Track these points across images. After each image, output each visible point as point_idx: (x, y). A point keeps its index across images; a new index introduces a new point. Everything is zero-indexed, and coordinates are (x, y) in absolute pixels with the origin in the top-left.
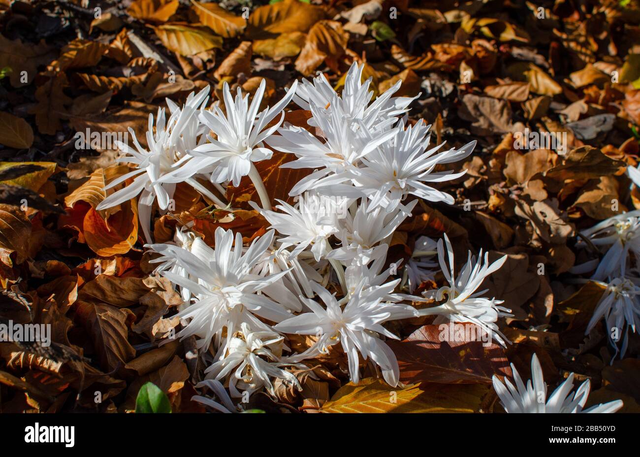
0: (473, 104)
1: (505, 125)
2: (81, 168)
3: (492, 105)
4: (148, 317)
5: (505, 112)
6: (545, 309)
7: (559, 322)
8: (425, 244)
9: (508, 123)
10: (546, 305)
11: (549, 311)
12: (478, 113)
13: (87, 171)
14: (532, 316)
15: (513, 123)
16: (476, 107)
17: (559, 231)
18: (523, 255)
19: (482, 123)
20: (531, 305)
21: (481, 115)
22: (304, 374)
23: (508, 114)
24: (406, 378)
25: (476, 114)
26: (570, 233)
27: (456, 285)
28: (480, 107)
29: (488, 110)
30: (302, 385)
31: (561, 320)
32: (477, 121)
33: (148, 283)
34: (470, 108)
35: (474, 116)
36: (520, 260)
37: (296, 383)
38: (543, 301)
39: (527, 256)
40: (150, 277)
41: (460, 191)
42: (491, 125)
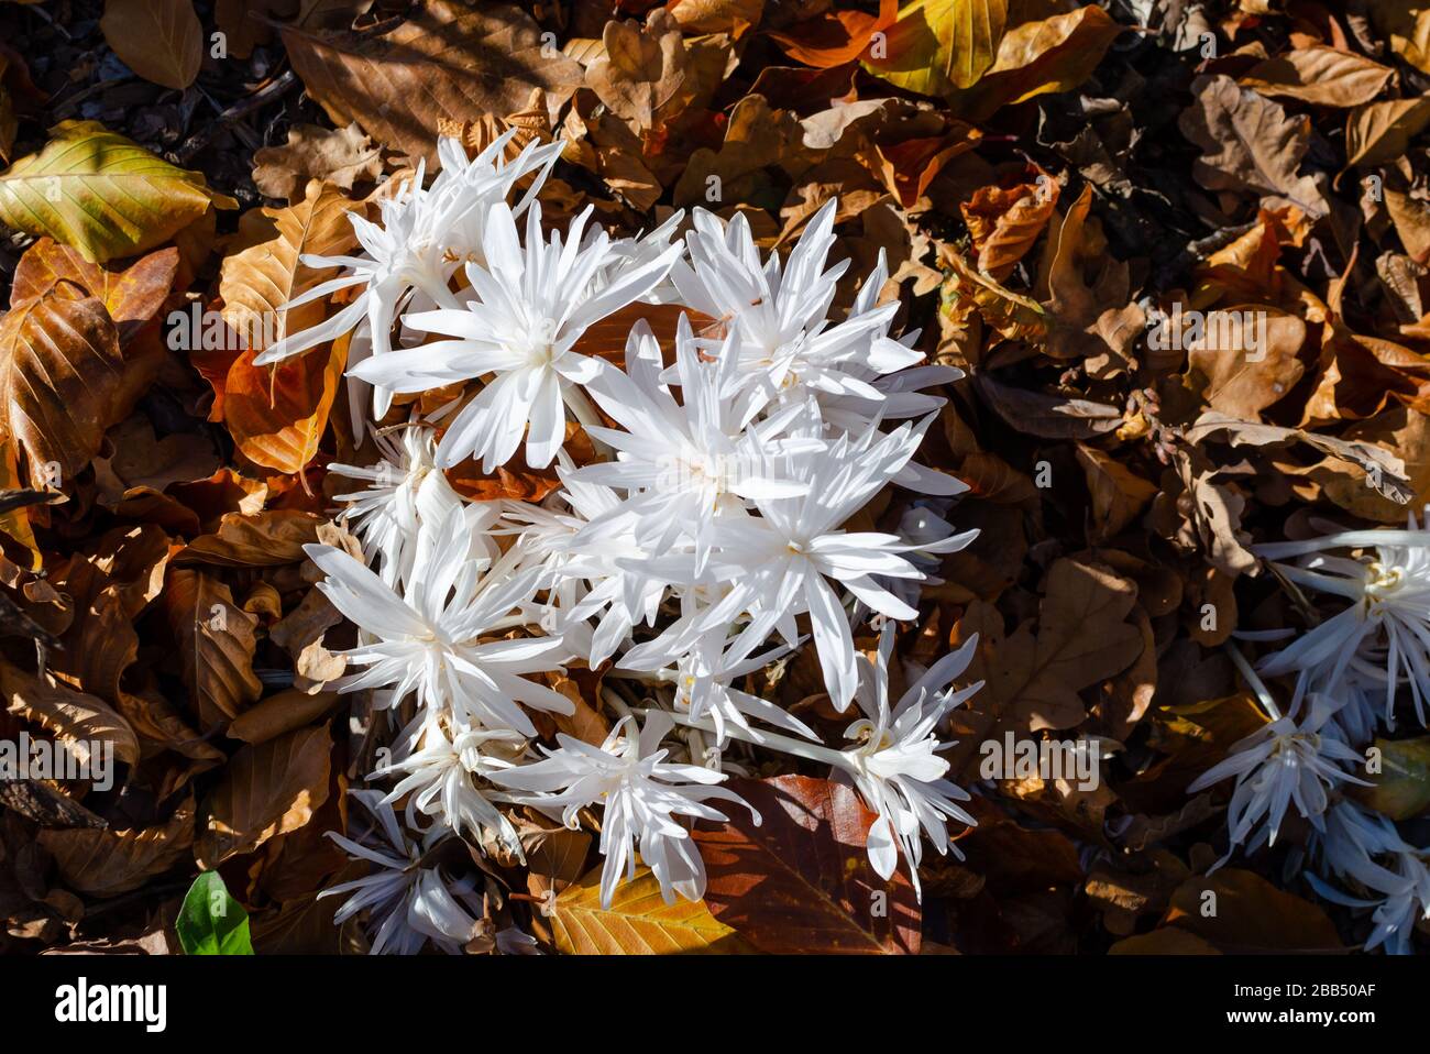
0: (1219, 110)
1: (1280, 176)
2: (284, 162)
3: (1267, 120)
4: (307, 608)
5: (1292, 143)
6: (1130, 708)
7: (1147, 743)
8: (922, 524)
9: (1288, 171)
10: (1135, 700)
11: (1136, 715)
12: (1226, 133)
13: (295, 173)
14: (1098, 713)
15: (1300, 175)
16: (1225, 118)
17: (1229, 554)
18: (1129, 584)
19: (1228, 160)
20: (1108, 688)
21: (1234, 136)
22: (537, 838)
23: (1296, 151)
24: (720, 896)
25: (1219, 134)
26: (1250, 567)
27: (891, 725)
28: (1236, 120)
29: (1253, 131)
30: (528, 856)
31: (1152, 743)
32: (1219, 150)
33: (325, 534)
34: (1211, 116)
35: (1216, 138)
36: (1117, 594)
37: (518, 851)
38: (1133, 690)
39: (1136, 588)
40: (331, 525)
41: (1070, 378)
42: (1248, 164)
